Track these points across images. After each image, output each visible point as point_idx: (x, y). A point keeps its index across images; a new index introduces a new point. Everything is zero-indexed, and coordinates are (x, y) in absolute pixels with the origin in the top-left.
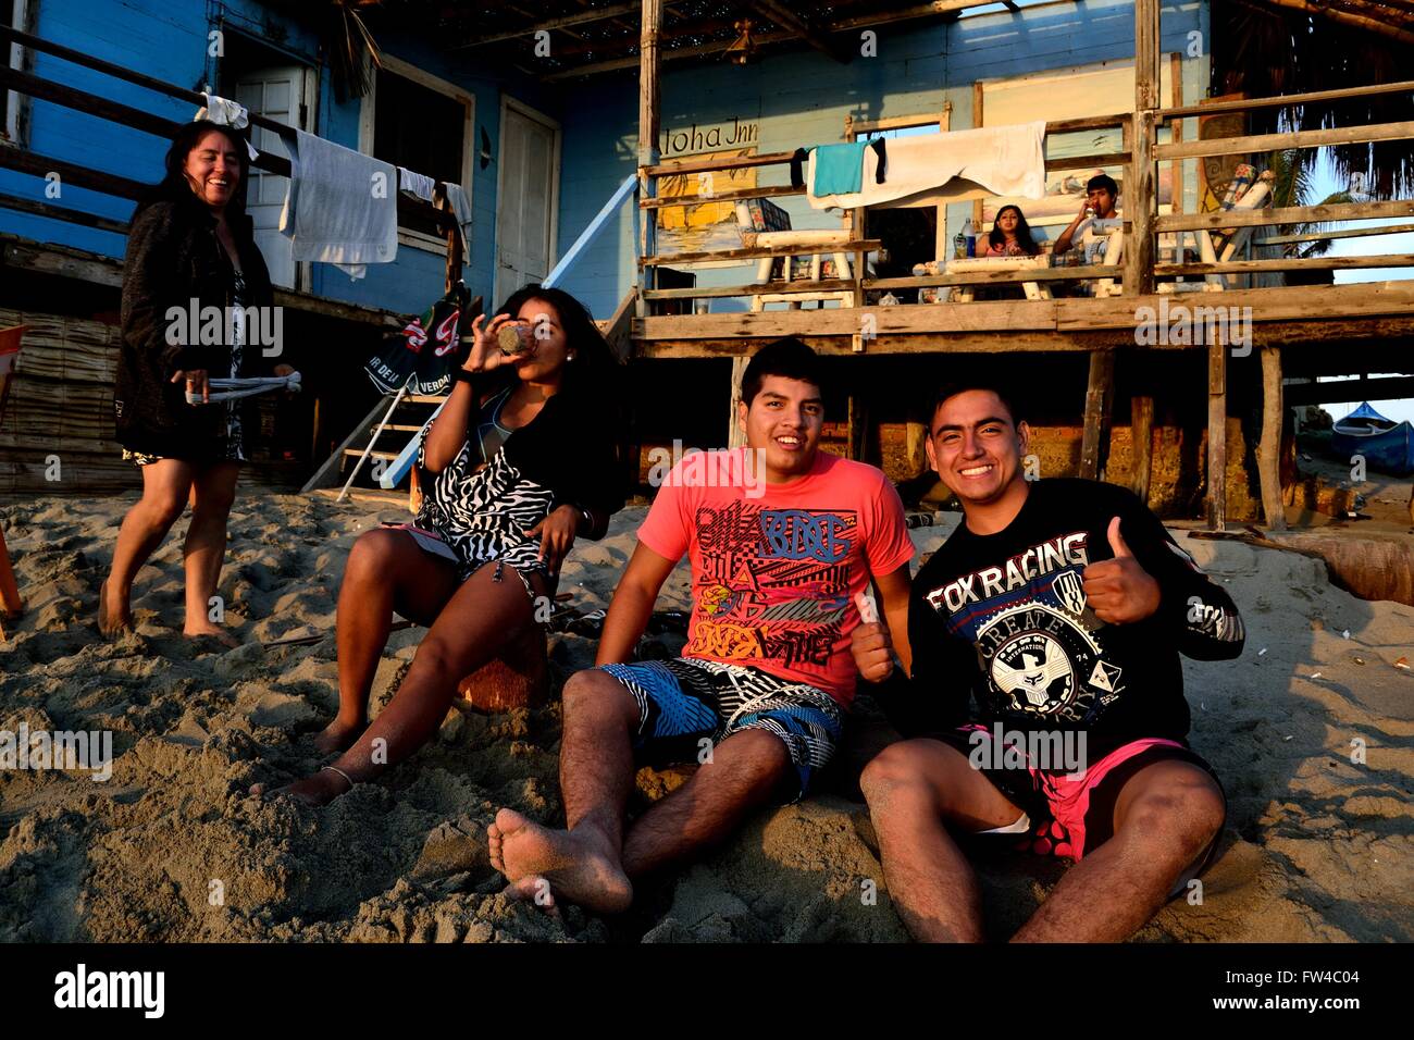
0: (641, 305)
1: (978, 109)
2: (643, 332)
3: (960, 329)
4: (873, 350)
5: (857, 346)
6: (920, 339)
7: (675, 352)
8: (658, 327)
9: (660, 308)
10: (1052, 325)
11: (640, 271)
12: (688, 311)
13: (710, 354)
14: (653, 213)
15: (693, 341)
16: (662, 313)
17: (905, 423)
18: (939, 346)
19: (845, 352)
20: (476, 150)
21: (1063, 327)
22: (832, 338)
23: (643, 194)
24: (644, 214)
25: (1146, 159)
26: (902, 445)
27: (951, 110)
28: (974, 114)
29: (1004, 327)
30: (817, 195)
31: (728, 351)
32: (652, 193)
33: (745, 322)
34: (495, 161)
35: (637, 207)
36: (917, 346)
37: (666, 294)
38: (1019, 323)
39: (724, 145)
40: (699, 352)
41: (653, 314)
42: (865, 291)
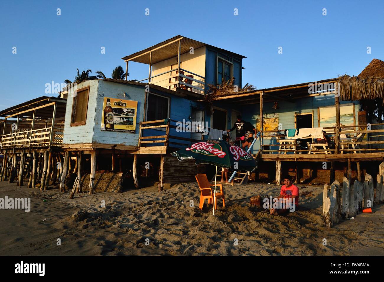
0: (261, 152)
1: (318, 112)
2: (262, 157)
3: (311, 158)
4: (298, 161)
5: (295, 160)
6: (305, 159)
7: (267, 160)
8: (264, 156)
9: (264, 153)
10: (325, 158)
11: (261, 147)
12: (268, 154)
13: (272, 160)
14: (263, 138)
15: (270, 158)
16: (264, 154)
17: (307, 169)
18: (308, 160)
19: (294, 161)
20: (228, 120)
21: (326, 158)
22: (292, 159)
23: (261, 135)
24: (261, 138)
25: (338, 134)
26: (307, 172)
27: (314, 112)
28: (318, 113)
29: (317, 158)
30: (289, 137)
31: (275, 160)
32: (262, 135)
33: (278, 156)
34: (231, 121)
35: (260, 137)
36: (305, 160)
37: (265, 151)
38: (320, 157)
39: (272, 117)
40: (271, 160)
41: (263, 154)
42: (297, 152)
